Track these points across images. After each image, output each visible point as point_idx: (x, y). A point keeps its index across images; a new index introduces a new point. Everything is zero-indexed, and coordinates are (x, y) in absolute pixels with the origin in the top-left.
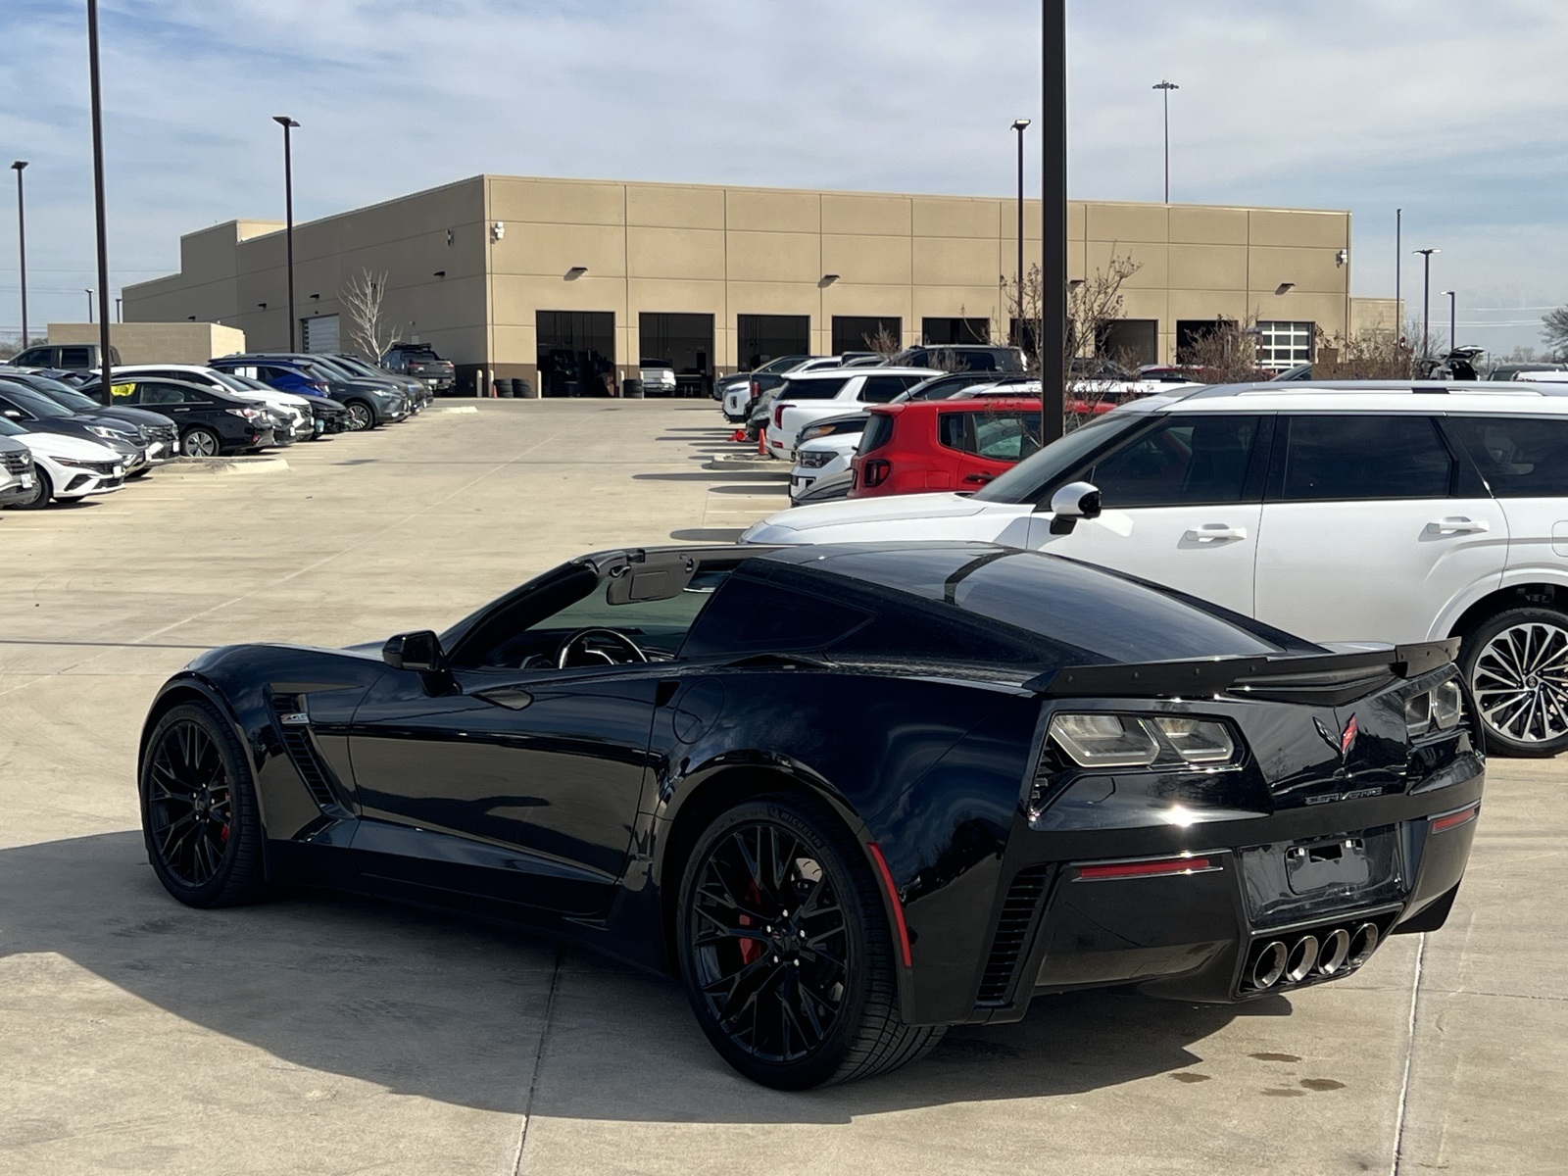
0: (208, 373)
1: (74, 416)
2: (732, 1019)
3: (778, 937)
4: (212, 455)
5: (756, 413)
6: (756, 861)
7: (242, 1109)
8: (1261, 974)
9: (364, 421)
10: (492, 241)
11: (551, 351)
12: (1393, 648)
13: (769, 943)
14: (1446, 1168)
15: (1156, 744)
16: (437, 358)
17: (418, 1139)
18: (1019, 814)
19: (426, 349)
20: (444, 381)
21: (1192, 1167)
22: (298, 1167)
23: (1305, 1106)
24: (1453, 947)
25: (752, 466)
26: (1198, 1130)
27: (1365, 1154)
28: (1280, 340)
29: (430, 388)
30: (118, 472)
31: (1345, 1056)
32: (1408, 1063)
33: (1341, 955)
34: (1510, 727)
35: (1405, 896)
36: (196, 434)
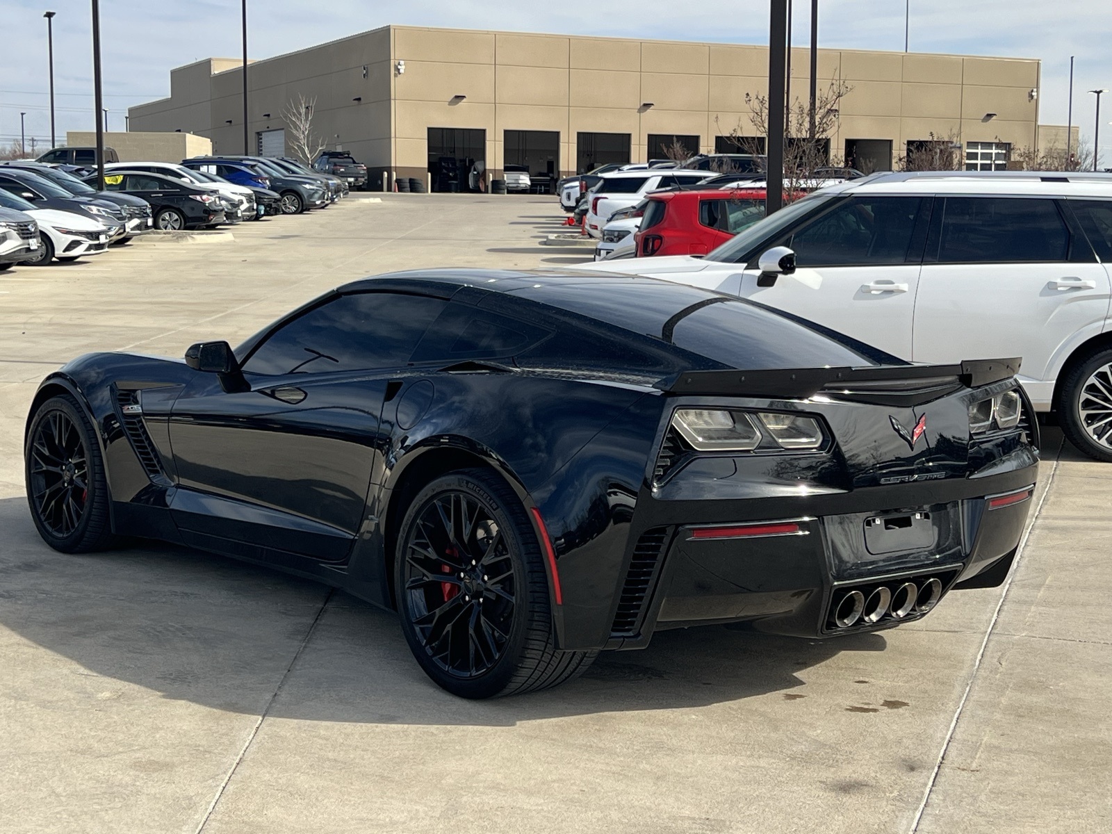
0: (179, 169)
1: (74, 197)
2: (434, 645)
3: (468, 581)
4: (179, 229)
5: (582, 204)
6: (450, 522)
7: (44, 705)
8: (842, 617)
9: (295, 207)
10: (395, 75)
11: (440, 158)
12: (960, 363)
13: (462, 585)
14: (978, 771)
15: (758, 433)
16: (354, 162)
17: (172, 731)
18: (644, 487)
19: (346, 155)
20: (359, 179)
21: (775, 765)
22: (71, 751)
23: (877, 721)
24: (1026, 601)
25: (575, 243)
26: (787, 737)
27: (916, 759)
28: (984, 156)
29: (347, 184)
30: (103, 239)
31: (920, 682)
32: (968, 689)
33: (910, 604)
34: (1107, 439)
35: (965, 559)
36: (167, 214)
